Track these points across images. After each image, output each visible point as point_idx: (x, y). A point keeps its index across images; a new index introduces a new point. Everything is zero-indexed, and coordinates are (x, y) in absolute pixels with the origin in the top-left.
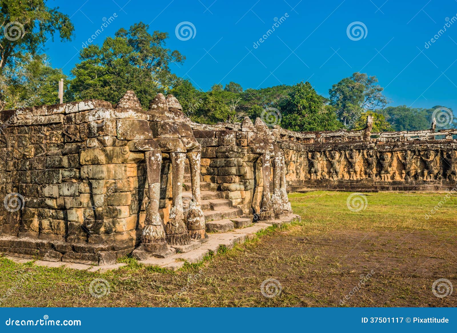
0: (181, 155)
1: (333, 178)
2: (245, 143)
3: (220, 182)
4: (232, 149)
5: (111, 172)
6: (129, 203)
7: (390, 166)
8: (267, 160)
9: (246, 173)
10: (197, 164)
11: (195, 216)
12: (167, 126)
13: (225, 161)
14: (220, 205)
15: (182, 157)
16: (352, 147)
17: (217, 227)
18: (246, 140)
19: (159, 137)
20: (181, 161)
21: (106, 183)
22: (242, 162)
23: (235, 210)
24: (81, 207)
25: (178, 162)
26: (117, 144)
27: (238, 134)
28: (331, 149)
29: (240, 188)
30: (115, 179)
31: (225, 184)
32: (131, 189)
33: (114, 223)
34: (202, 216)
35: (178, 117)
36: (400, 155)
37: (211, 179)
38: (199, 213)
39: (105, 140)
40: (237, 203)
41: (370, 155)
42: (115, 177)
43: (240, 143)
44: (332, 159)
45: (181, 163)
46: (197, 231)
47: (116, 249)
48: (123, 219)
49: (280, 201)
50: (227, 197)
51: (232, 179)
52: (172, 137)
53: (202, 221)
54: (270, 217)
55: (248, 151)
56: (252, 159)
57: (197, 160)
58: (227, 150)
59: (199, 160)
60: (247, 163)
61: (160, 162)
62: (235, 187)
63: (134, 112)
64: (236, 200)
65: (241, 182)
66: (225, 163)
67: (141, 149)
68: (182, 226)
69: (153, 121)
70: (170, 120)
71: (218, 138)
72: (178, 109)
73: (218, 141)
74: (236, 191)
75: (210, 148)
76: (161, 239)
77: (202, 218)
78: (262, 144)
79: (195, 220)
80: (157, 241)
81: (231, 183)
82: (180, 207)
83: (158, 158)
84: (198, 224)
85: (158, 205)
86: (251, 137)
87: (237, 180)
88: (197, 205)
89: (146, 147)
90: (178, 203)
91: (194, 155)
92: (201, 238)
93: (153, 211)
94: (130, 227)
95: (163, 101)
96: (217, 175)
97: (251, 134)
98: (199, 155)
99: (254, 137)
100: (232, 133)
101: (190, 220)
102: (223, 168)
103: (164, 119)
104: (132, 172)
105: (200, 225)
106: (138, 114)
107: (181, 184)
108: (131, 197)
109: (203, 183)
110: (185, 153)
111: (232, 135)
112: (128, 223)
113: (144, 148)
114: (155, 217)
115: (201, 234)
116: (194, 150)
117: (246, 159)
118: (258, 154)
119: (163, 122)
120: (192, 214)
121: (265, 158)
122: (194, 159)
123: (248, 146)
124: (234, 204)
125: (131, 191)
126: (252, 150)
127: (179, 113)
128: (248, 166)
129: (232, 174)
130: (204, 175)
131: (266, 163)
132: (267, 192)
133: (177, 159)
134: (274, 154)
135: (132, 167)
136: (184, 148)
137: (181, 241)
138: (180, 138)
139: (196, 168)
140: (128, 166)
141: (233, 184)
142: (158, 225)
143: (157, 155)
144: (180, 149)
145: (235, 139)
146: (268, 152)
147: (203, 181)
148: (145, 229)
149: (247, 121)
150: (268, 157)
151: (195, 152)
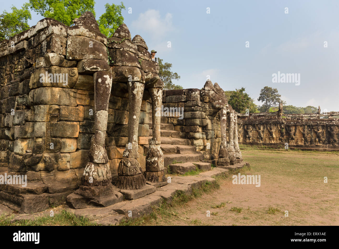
0: (138, 84)
1: (259, 141)
2: (207, 100)
3: (187, 131)
4: (197, 103)
5: (55, 96)
6: (77, 135)
7: (295, 135)
8: (224, 114)
9: (207, 125)
10: (158, 100)
11: (153, 156)
12: (127, 54)
13: (191, 113)
14: (186, 149)
15: (139, 87)
16: (271, 122)
17: (180, 169)
18: (208, 97)
19: (117, 64)
20: (138, 92)
21: (50, 109)
22: (204, 116)
23: (198, 155)
24: (26, 137)
25: (135, 92)
26: (64, 64)
27: (202, 92)
28: (258, 123)
29: (203, 137)
30: (59, 105)
31: (190, 133)
32: (80, 119)
33: (57, 158)
34: (161, 156)
35: (144, 54)
36: (300, 128)
37: (180, 129)
38: (158, 153)
39: (49, 57)
40: (200, 150)
41: (282, 128)
42: (60, 102)
43: (204, 100)
44: (259, 130)
45: (138, 93)
46: (154, 173)
47: (50, 192)
48: (67, 155)
49: (234, 150)
50: (192, 144)
51: (196, 129)
52: (130, 65)
53: (160, 162)
54: (226, 163)
55: (209, 106)
56: (212, 113)
57: (158, 96)
58: (193, 104)
59: (160, 97)
60: (209, 116)
61: (109, 86)
62: (198, 136)
63: (87, 30)
64: (199, 147)
65: (203, 132)
66: (191, 116)
67: (88, 69)
68: (135, 166)
69: (112, 48)
70: (131, 50)
71: (187, 95)
72: (143, 48)
73: (186, 98)
74: (199, 139)
75: (180, 103)
76: (102, 181)
77: (160, 158)
78: (220, 101)
79: (153, 160)
80: (97, 184)
81: (196, 132)
82: (135, 143)
83: (106, 80)
84: (156, 165)
85: (103, 138)
86: (212, 95)
87: (200, 130)
88: (156, 144)
89: (94, 66)
90: (133, 139)
91: (156, 91)
92: (159, 181)
93: (97, 146)
94: (76, 164)
95: (125, 30)
96: (185, 126)
97: (212, 92)
98: (161, 91)
99: (214, 95)
100: (197, 91)
101: (148, 160)
102: (190, 120)
103: (124, 46)
104: (84, 100)
105: (158, 167)
106: (90, 33)
107: (137, 118)
108: (80, 129)
109: (174, 131)
110: (142, 83)
111: (197, 93)
112: (74, 160)
113: (91, 68)
114: (98, 153)
115: (159, 177)
116: (156, 85)
117: (208, 113)
118: (217, 109)
119: (122, 50)
120: (150, 153)
121: (222, 112)
122: (155, 95)
123: (209, 102)
124: (197, 150)
125: (79, 122)
126: (213, 106)
127: (144, 51)
128: (209, 119)
129: (196, 124)
130: (175, 125)
131: (223, 116)
132: (224, 141)
133: (133, 88)
134: (229, 111)
135: (84, 95)
136: (142, 77)
137: (132, 184)
138: (139, 68)
139: (156, 105)
140: (79, 92)
141: (197, 133)
142: (101, 163)
143: (105, 76)
144: (137, 78)
145: (199, 96)
146: (225, 108)
147: (175, 130)
148: (86, 167)
149: (209, 83)
150: (225, 112)
151: (156, 87)
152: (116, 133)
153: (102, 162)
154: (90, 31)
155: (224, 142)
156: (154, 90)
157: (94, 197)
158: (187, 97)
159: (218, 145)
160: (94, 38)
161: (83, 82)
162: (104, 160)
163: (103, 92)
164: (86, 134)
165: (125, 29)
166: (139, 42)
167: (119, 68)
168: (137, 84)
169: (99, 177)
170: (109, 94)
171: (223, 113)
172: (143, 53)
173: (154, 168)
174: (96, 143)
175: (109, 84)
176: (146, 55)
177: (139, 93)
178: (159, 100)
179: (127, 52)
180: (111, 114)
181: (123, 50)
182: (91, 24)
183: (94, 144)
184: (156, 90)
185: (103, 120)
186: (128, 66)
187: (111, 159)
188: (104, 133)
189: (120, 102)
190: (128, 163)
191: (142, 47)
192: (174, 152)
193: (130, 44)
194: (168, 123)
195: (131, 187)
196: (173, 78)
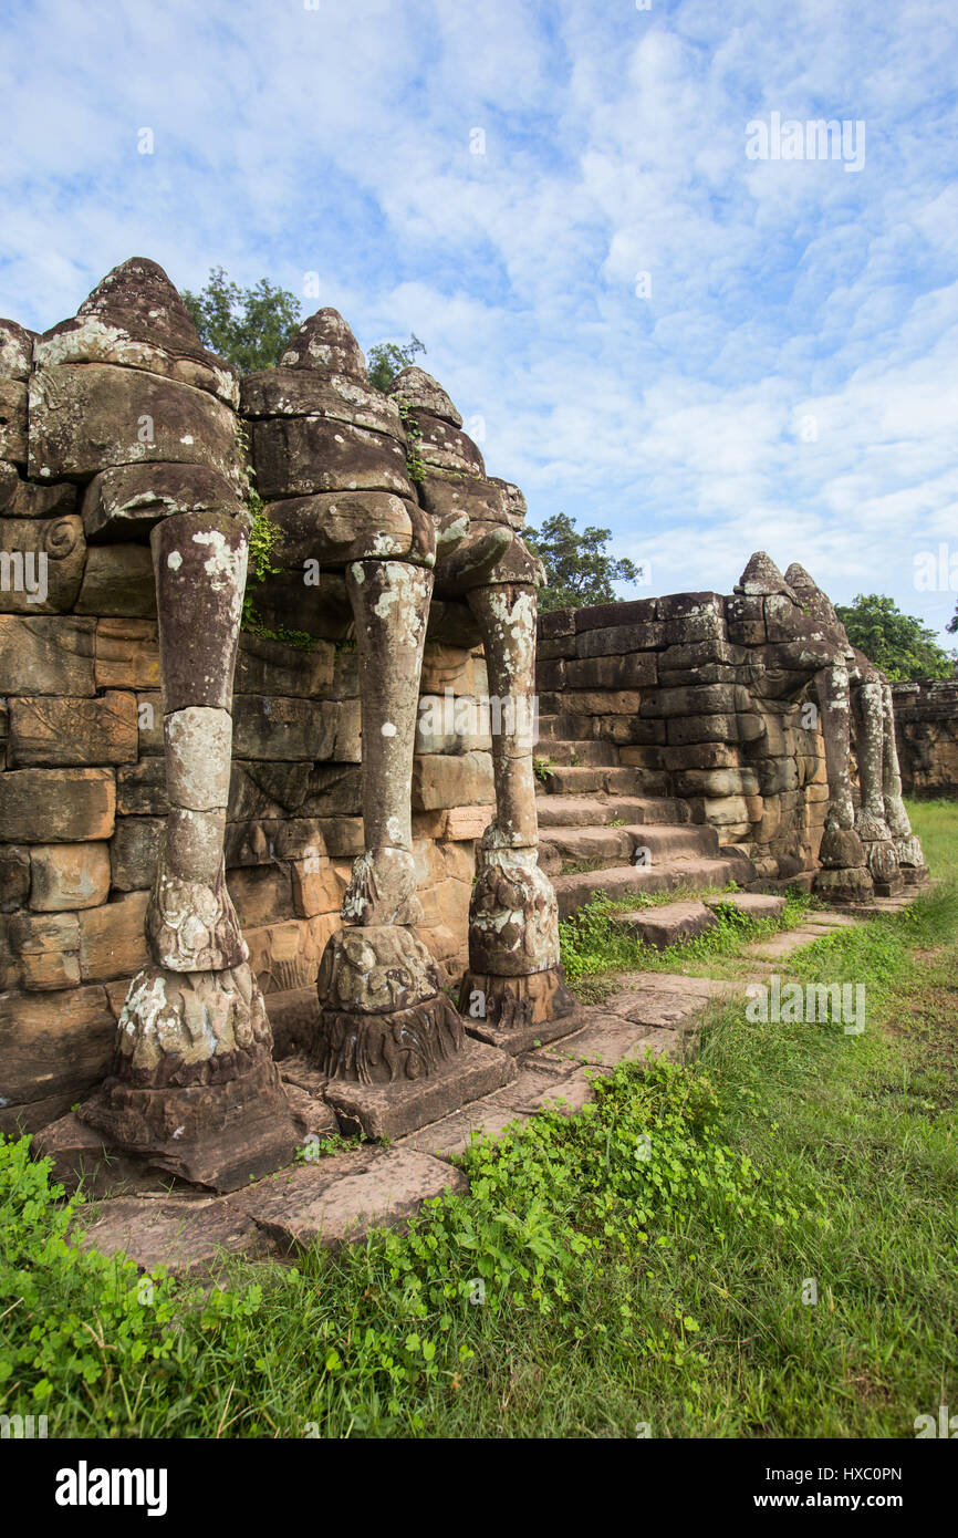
0: (396, 572)
2: (758, 635)
3: (673, 765)
4: (711, 651)
6: (105, 827)
8: (838, 689)
9: (763, 738)
10: (512, 643)
11: (500, 905)
12: (338, 438)
13: (688, 694)
14: (670, 843)
15: (400, 584)
18: (759, 624)
19: (293, 488)
20: (396, 608)
22: (748, 699)
23: (725, 863)
25: (382, 609)
26: (20, 504)
27: (731, 606)
29: (744, 787)
31: (689, 773)
32: (115, 754)
33: (13, 938)
34: (539, 904)
35: (440, 444)
37: (645, 758)
38: (525, 888)
40: (733, 839)
42: (5, 679)
43: (742, 636)
45: (397, 614)
46: (511, 985)
49: (885, 834)
50: (700, 819)
51: (714, 756)
52: (353, 485)
53: (539, 931)
54: (856, 891)
55: (766, 661)
56: (783, 686)
57: (512, 626)
58: (694, 657)
59: (523, 627)
60: (769, 703)
61: (231, 589)
62: (726, 783)
63: (114, 332)
64: (731, 828)
65: (746, 766)
66: (689, 703)
67: (118, 510)
68: (396, 968)
69: (266, 417)
70: (360, 418)
71: (665, 621)
72: (438, 417)
73: (664, 631)
74: (730, 795)
75: (639, 656)
76: (209, 1062)
77: (537, 913)
78: (817, 637)
79: (500, 922)
80: (178, 1076)
81: (712, 769)
82: (396, 856)
83: (206, 557)
84: (518, 944)
85: (205, 845)
86: (778, 612)
87: (732, 759)
88: (516, 849)
89: (144, 496)
90: (386, 833)
91: (500, 600)
92: (534, 1020)
93: (176, 883)
94: (112, 959)
95: (331, 333)
96: (666, 744)
97: (776, 602)
98: (526, 601)
99: (788, 614)
100: (710, 602)
101: (478, 924)
102: (684, 720)
103: (325, 405)
104: (133, 664)
105: (526, 953)
106: (137, 346)
107: (398, 733)
108: (117, 799)
109: (617, 770)
110: (423, 564)
111: (710, 608)
112: (99, 941)
113: (131, 504)
114: (180, 920)
115: (534, 999)
116: (499, 575)
117: (763, 689)
118: (805, 669)
119: (314, 419)
120: (487, 891)
121: (829, 679)
122: (498, 621)
123: (767, 642)
124: (723, 841)
125: (116, 766)
126: (784, 657)
127: (442, 430)
128: (770, 712)
129: (714, 737)
130: (621, 745)
131: (836, 699)
132: (841, 800)
133: (375, 590)
134: (859, 675)
135: (132, 639)
136: (414, 537)
137: (383, 1057)
138: (400, 494)
139: (508, 665)
140: (102, 629)
141: (719, 772)
142: (199, 972)
143: (199, 538)
144: (388, 539)
145: (720, 620)
146: (840, 662)
147: (620, 764)
148: (131, 989)
149: (761, 566)
150: (841, 679)
151: (503, 583)
152: (324, 801)
153: (207, 966)
154: (136, 336)
155: (844, 806)
156: (493, 596)
157: (160, 1147)
158: (666, 627)
159: (816, 816)
160: (161, 368)
161: (113, 581)
162: (214, 953)
163: (194, 618)
164: (156, 820)
165: (330, 327)
166: (416, 396)
167: (301, 504)
168: (389, 569)
169: (191, 1039)
170: (232, 623)
171: (835, 684)
172: (433, 437)
173: (510, 958)
174: (176, 870)
175: (223, 577)
176: (449, 445)
177: (404, 612)
178: (521, 644)
179: (338, 426)
180: (288, 719)
181: (322, 422)
182: (146, 310)
183: (164, 878)
184: (503, 596)
185: (199, 754)
186: (345, 490)
187: (304, 918)
188: (208, 819)
189: (325, 664)
190: (360, 951)
191: (431, 413)
192: (617, 859)
193: (354, 393)
194: (590, 736)
195: (380, 1071)
196: (616, 578)
